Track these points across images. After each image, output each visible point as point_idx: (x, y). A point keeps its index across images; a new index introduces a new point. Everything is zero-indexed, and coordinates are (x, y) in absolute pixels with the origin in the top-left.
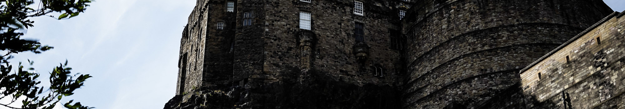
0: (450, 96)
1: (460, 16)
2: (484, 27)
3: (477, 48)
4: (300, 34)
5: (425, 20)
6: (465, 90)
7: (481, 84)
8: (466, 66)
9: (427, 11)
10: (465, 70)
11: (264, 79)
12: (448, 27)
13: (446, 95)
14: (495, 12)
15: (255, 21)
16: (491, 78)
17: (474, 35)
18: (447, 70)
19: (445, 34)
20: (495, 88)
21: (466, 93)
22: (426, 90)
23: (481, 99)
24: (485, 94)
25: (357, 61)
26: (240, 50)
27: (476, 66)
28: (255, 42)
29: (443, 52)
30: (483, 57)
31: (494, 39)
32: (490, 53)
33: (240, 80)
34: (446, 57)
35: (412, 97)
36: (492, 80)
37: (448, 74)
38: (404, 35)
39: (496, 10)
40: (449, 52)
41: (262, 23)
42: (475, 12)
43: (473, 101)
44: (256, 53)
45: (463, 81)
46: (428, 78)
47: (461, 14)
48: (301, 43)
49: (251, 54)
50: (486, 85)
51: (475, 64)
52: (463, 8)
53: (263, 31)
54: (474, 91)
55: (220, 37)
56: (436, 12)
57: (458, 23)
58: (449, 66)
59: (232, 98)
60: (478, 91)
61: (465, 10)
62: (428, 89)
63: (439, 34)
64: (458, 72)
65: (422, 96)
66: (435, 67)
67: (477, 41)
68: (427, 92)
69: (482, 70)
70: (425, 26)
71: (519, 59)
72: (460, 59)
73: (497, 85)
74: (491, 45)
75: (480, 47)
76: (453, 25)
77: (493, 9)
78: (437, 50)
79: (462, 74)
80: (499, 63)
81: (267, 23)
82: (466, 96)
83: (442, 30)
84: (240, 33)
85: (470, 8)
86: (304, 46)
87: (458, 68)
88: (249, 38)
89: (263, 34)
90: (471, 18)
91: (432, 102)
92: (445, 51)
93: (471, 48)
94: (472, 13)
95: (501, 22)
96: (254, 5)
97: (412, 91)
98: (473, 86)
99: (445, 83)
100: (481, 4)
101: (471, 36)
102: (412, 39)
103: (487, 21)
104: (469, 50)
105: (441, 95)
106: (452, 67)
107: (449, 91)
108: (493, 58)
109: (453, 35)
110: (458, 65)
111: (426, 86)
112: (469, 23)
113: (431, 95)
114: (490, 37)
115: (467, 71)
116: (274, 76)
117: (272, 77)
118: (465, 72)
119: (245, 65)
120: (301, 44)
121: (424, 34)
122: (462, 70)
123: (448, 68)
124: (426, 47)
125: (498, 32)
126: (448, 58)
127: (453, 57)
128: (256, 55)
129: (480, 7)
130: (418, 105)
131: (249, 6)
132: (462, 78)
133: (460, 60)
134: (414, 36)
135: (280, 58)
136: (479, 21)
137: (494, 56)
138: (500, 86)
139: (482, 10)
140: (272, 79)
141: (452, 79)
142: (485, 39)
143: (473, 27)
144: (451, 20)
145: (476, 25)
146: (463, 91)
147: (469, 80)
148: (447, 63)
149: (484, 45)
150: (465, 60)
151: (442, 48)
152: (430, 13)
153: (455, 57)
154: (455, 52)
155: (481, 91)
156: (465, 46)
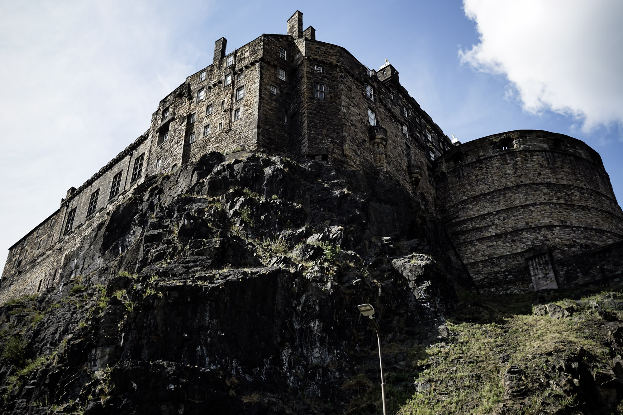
0: (527, 239)
1: (528, 165)
2: (555, 182)
3: (552, 199)
4: (375, 129)
5: (479, 161)
6: (547, 236)
7: (563, 234)
8: (544, 214)
9: (481, 154)
10: (544, 217)
11: (344, 162)
12: (515, 172)
13: (522, 238)
14: (563, 171)
15: (329, 96)
16: (574, 231)
17: (548, 186)
18: (520, 214)
19: (512, 180)
20: (578, 241)
21: (549, 240)
22: (490, 230)
23: (566, 249)
24: (569, 244)
25: (411, 182)
26: (313, 122)
27: (556, 216)
28: (331, 119)
29: (511, 196)
30: (561, 209)
31: (569, 195)
32: (567, 207)
33: (317, 155)
34: (516, 201)
35: (468, 235)
36: (575, 233)
37: (521, 218)
38: (443, 173)
39: (565, 170)
40: (519, 197)
41: (338, 102)
42: (545, 165)
43: (558, 249)
44: (334, 132)
45: (543, 227)
46: (490, 218)
47: (529, 164)
48: (376, 138)
49: (327, 130)
50: (569, 236)
51: (554, 213)
52: (531, 159)
53: (340, 110)
54: (557, 240)
55: (274, 103)
56: (497, 156)
57: (527, 171)
58: (522, 210)
59: (312, 172)
60: (562, 240)
61: (533, 161)
62: (492, 229)
63: (502, 178)
64: (535, 217)
65: (483, 235)
66: (500, 209)
67: (552, 193)
68: (492, 232)
69: (562, 221)
70: (480, 168)
71: (594, 220)
72: (536, 205)
73: (580, 239)
74: (566, 200)
75: (556, 200)
76: (520, 173)
77: (561, 168)
78: (503, 193)
79: (540, 220)
80: (577, 219)
81: (343, 103)
82: (548, 243)
83: (506, 175)
84: (312, 103)
85: (539, 161)
86: (380, 143)
87: (534, 214)
88: (324, 112)
89: (340, 113)
90: (541, 171)
91: (500, 243)
92: (514, 196)
93: (546, 198)
94: (541, 166)
95: (570, 182)
96: (325, 79)
97: (464, 229)
98: (556, 234)
99: (518, 226)
100: (550, 160)
101: (545, 186)
102: (459, 178)
103: (558, 177)
104: (545, 199)
105: (515, 237)
106: (526, 212)
107: (526, 235)
108: (571, 212)
109: (522, 182)
110: (534, 211)
111: (489, 226)
112: (539, 174)
113: (498, 236)
114: (564, 192)
115: (546, 219)
116: (354, 163)
117: (353, 164)
118: (544, 219)
119: (322, 139)
120: (376, 140)
121: (478, 175)
122: (539, 217)
123: (521, 212)
124: (483, 188)
125: (571, 190)
126: (518, 202)
127: (525, 202)
128: (333, 134)
129: (549, 162)
130: (479, 243)
131: (320, 79)
132: (540, 224)
133: (536, 207)
134: (461, 175)
135: (357, 146)
136: (550, 175)
137: (571, 210)
138: (584, 241)
139: (551, 166)
140: (352, 166)
141: (528, 224)
142: (559, 193)
143: (544, 178)
144: (518, 166)
145: (548, 178)
146: (544, 237)
147: (550, 227)
148: (519, 207)
149: (559, 199)
150: (542, 208)
151: (509, 191)
152: (487, 156)
153: (528, 202)
154: (527, 198)
155: (565, 241)
156: (539, 195)
